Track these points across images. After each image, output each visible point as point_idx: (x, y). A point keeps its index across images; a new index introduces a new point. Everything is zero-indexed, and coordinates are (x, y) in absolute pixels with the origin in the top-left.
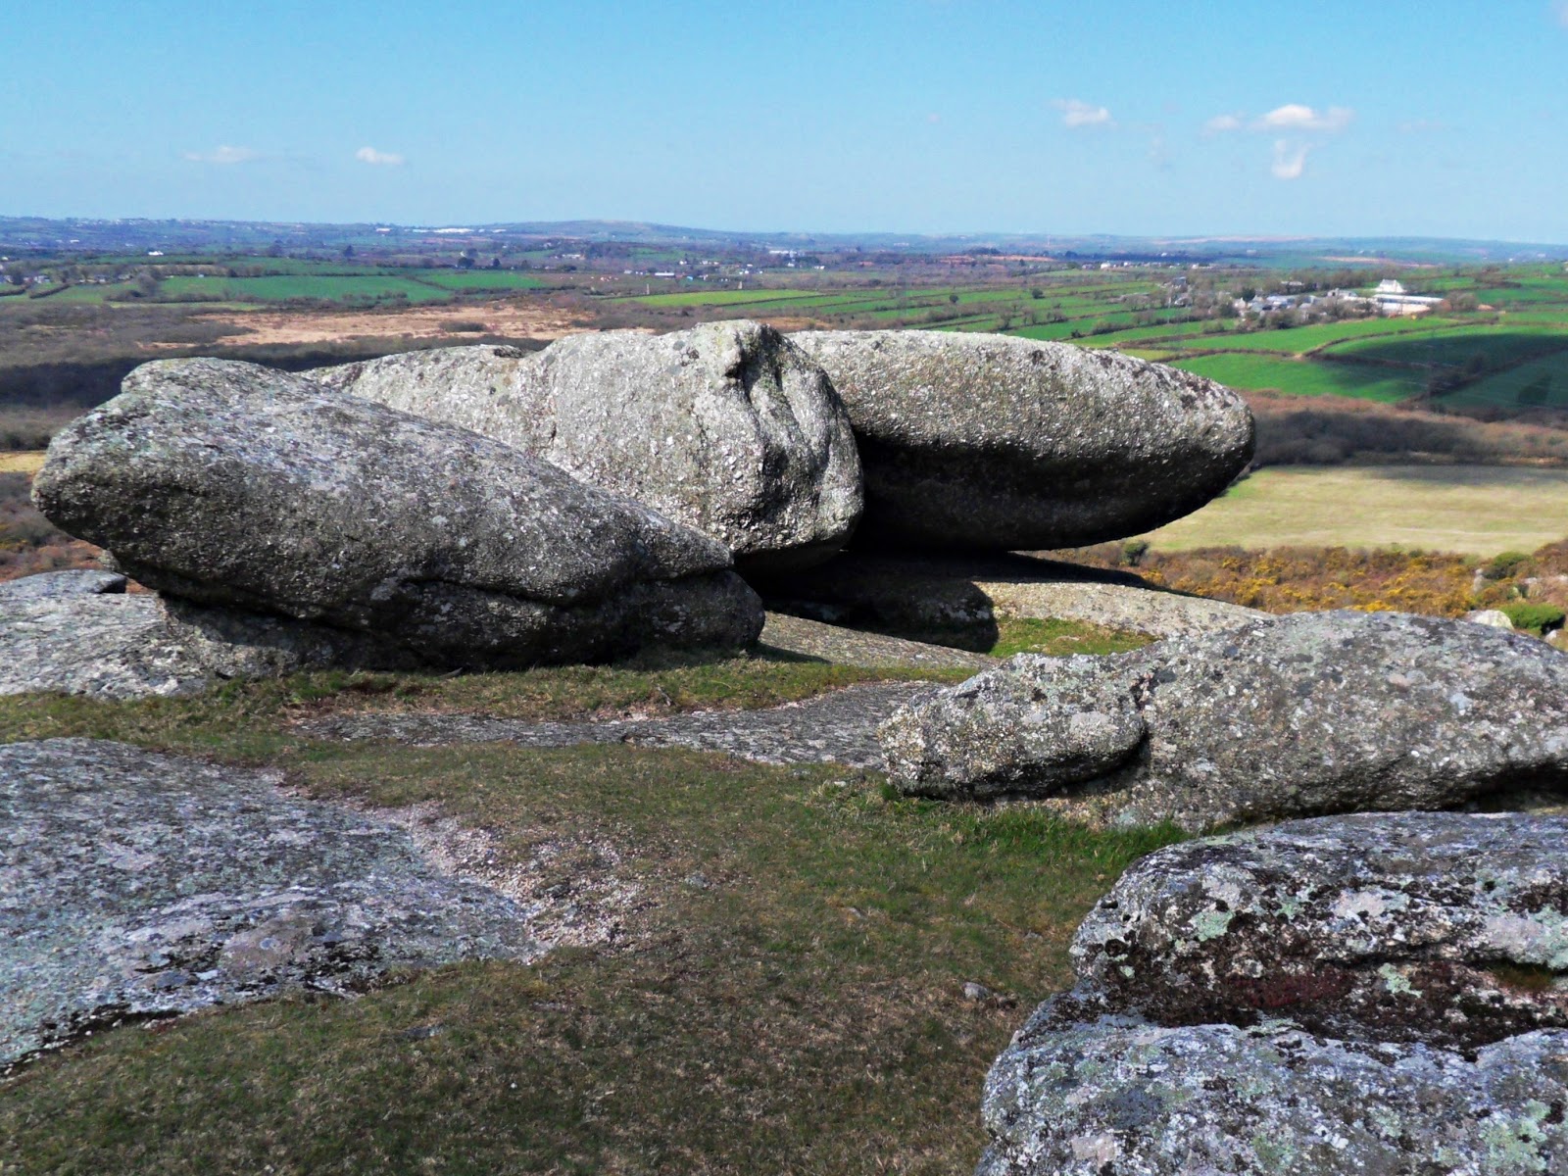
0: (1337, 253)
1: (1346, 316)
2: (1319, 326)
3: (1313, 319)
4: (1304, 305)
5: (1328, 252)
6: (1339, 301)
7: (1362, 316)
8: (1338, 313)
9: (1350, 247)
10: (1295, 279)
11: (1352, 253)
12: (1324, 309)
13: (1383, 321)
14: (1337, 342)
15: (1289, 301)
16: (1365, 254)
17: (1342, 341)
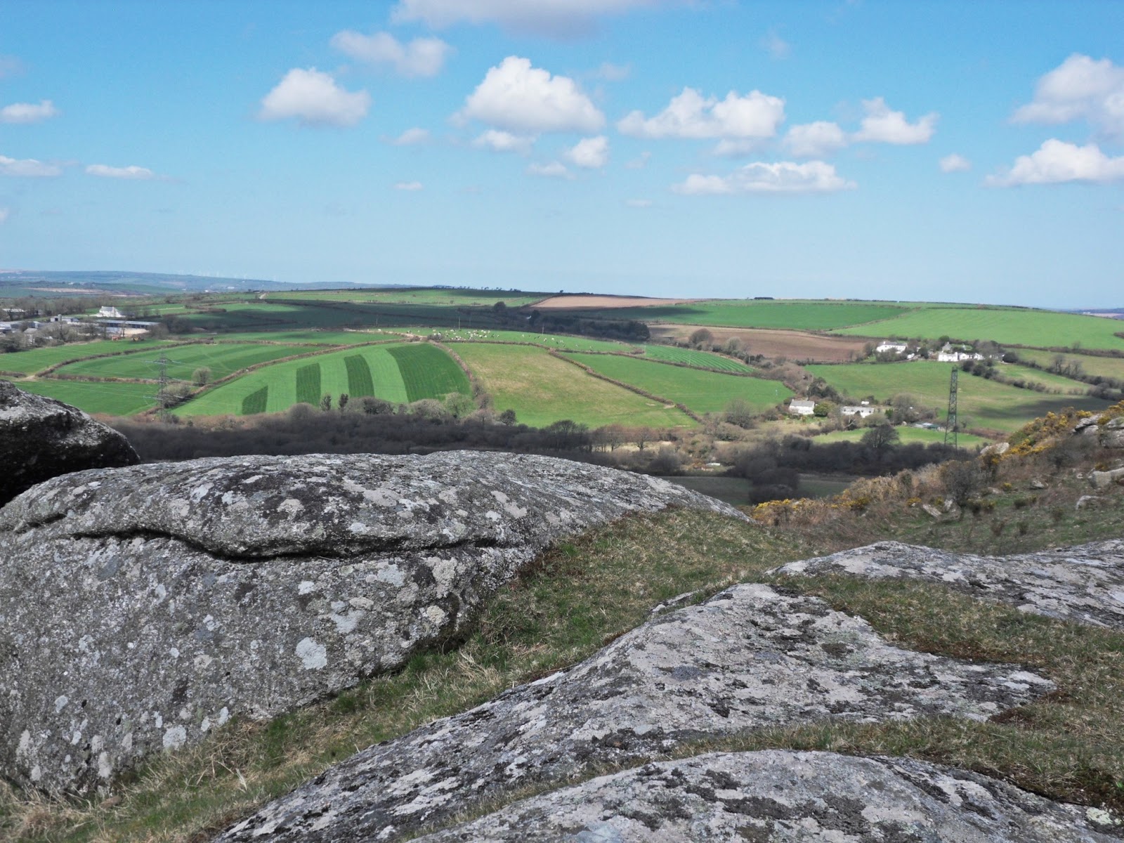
0: (49, 285)
1: (72, 339)
2: (46, 349)
3: (40, 342)
4: (30, 330)
5: (41, 284)
6: (64, 326)
7: (86, 339)
8: (63, 337)
9: (60, 280)
10: (17, 306)
11: (63, 285)
12: (50, 334)
13: (106, 343)
14: (68, 363)
15: (13, 326)
16: (77, 285)
17: (73, 361)
